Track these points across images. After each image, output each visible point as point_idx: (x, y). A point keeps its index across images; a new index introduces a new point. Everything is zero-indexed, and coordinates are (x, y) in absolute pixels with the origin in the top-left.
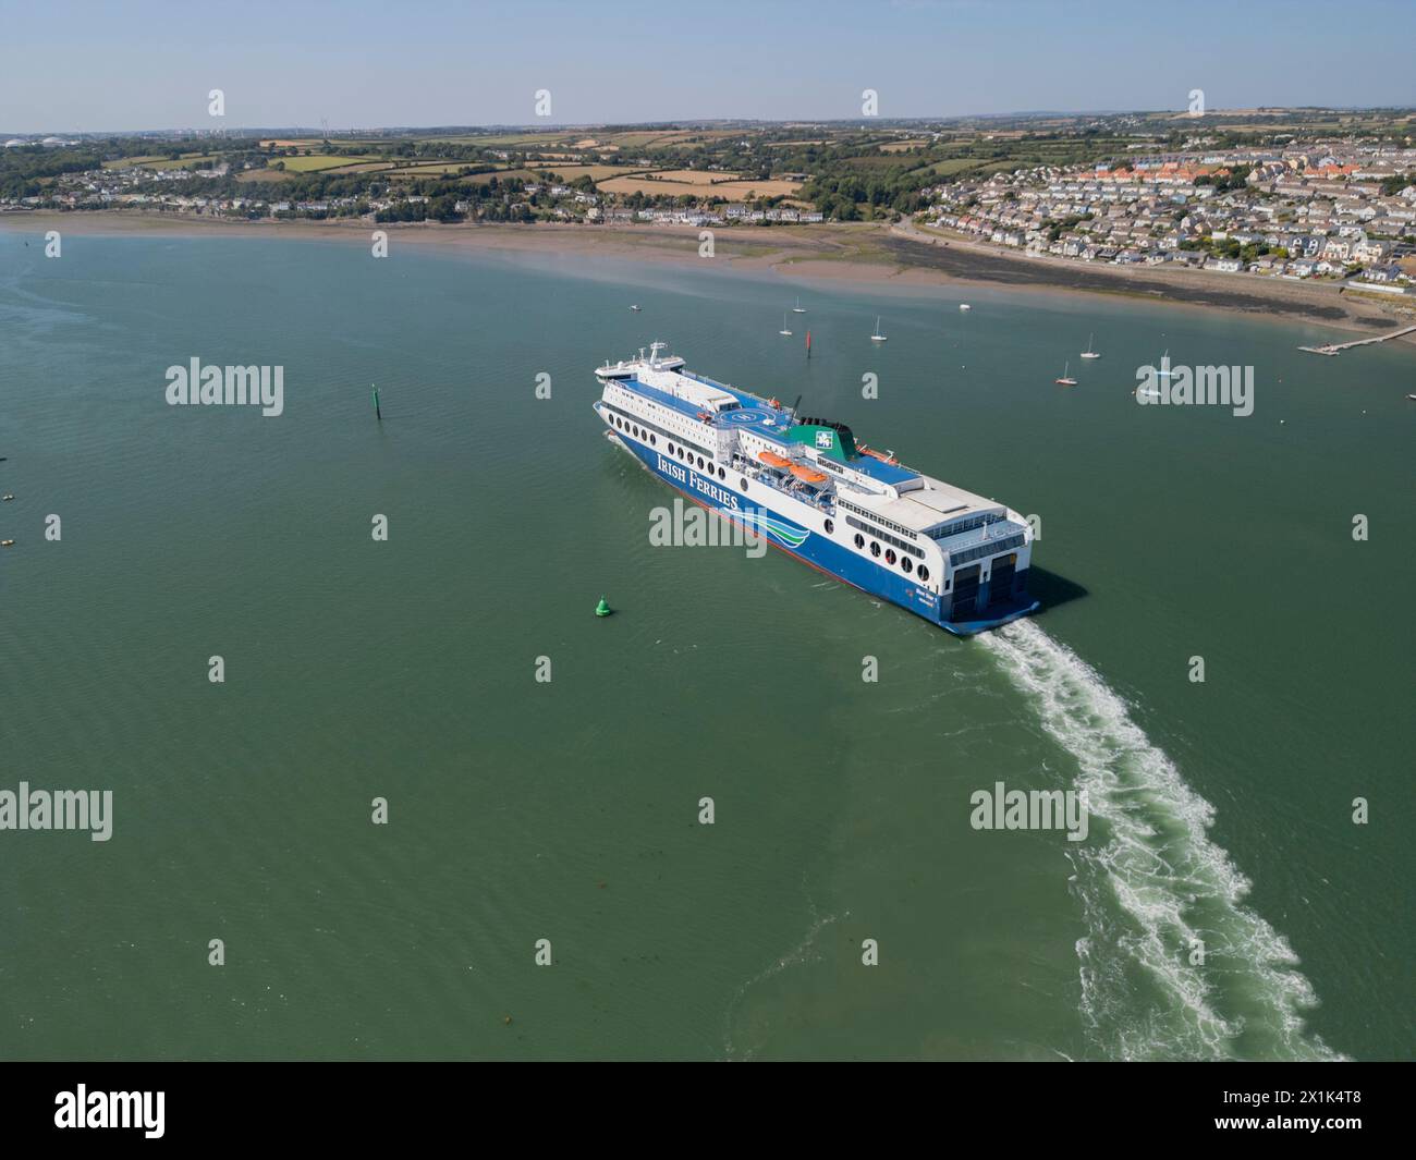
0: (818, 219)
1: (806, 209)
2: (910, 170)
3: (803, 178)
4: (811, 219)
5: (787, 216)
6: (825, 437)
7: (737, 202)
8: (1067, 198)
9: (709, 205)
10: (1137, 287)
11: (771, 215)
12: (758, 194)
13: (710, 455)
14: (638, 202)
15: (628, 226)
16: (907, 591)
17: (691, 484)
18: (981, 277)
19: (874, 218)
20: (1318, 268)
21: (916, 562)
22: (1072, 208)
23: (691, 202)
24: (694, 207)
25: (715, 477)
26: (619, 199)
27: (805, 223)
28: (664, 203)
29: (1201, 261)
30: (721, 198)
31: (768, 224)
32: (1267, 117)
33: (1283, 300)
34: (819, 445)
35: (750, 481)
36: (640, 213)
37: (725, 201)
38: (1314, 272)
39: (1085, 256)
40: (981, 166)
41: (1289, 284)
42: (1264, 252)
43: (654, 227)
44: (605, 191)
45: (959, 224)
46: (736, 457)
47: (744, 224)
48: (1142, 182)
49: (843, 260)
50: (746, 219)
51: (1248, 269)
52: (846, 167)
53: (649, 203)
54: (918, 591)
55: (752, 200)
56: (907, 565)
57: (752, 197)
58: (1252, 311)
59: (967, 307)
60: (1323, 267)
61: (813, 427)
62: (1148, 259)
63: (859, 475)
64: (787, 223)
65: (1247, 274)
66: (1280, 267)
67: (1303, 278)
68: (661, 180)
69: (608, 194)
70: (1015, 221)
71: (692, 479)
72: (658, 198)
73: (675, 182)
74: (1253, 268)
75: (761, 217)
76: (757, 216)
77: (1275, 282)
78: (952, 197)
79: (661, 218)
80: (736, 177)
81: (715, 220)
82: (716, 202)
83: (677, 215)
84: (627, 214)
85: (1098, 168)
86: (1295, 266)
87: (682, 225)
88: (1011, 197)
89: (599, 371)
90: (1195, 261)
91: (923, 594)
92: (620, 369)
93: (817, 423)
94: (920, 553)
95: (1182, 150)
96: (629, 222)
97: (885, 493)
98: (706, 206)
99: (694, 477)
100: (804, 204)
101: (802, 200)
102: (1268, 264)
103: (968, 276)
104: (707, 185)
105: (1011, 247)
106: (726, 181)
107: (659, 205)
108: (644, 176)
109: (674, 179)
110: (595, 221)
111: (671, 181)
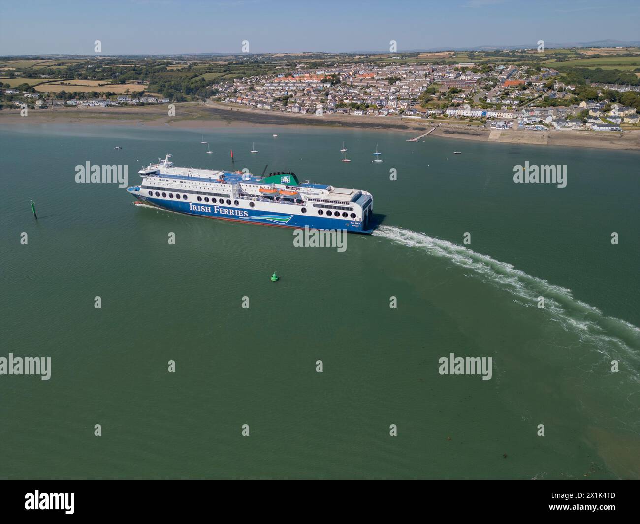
0: (167, 101)
1: (159, 97)
2: (191, 78)
3: (142, 82)
4: (164, 101)
5: (150, 100)
6: (285, 179)
7: (121, 94)
8: (276, 89)
9: (107, 96)
10: (331, 123)
11: (142, 100)
12: (131, 91)
13: (228, 196)
14: (63, 96)
15: (65, 109)
16: (346, 224)
17: (216, 212)
18: (266, 123)
19: (193, 99)
20: (390, 111)
21: (349, 213)
22: (280, 93)
23: (95, 95)
24: (98, 97)
25: (233, 205)
26: (52, 95)
27: (162, 104)
28: (81, 96)
29: (348, 111)
30: (112, 93)
31: (143, 104)
32: (309, 56)
33: (384, 124)
34: (282, 182)
35: (255, 202)
36: (68, 102)
37: (114, 94)
38: (389, 113)
39: (302, 112)
40: (222, 76)
41: (382, 118)
42: (368, 107)
43: (79, 108)
44: (42, 91)
45: (238, 101)
46: (242, 195)
47: (130, 105)
48: (301, 82)
49: (194, 119)
50: (130, 102)
51: (366, 114)
52: (159, 77)
53: (71, 97)
54: (351, 223)
55: (129, 93)
56: (345, 215)
57: (129, 92)
58: (377, 129)
59: (276, 135)
60: (391, 111)
61: (277, 176)
62: (327, 112)
63: (309, 189)
64: (152, 104)
65: (365, 116)
66: (377, 112)
67: (386, 115)
68: (69, 84)
69: (44, 92)
70: (261, 99)
71: (216, 210)
72: (76, 93)
73: (79, 85)
74: (367, 113)
75: (138, 101)
76: (135, 101)
77: (377, 118)
78: (225, 90)
79: (82, 104)
80: (110, 83)
81: (113, 103)
82: (109, 95)
83: (91, 102)
84: (60, 102)
85: (279, 76)
86: (382, 111)
87: (95, 107)
88: (251, 88)
89: (140, 172)
90: (346, 111)
91: (354, 223)
92: (149, 169)
93: (279, 174)
94: (351, 209)
95: (298, 69)
96: (64, 107)
97: (323, 193)
98: (104, 97)
99: (217, 208)
100: (156, 95)
101: (154, 93)
102: (372, 111)
103: (261, 123)
104: (97, 86)
105: (268, 110)
106: (106, 84)
107: (77, 97)
108: (58, 82)
109: (77, 84)
110: (42, 107)
111: (75, 85)
